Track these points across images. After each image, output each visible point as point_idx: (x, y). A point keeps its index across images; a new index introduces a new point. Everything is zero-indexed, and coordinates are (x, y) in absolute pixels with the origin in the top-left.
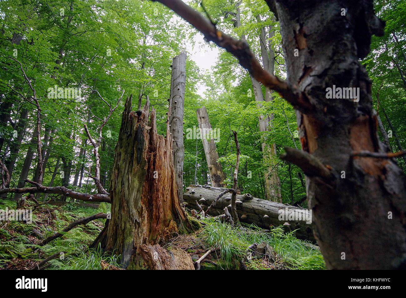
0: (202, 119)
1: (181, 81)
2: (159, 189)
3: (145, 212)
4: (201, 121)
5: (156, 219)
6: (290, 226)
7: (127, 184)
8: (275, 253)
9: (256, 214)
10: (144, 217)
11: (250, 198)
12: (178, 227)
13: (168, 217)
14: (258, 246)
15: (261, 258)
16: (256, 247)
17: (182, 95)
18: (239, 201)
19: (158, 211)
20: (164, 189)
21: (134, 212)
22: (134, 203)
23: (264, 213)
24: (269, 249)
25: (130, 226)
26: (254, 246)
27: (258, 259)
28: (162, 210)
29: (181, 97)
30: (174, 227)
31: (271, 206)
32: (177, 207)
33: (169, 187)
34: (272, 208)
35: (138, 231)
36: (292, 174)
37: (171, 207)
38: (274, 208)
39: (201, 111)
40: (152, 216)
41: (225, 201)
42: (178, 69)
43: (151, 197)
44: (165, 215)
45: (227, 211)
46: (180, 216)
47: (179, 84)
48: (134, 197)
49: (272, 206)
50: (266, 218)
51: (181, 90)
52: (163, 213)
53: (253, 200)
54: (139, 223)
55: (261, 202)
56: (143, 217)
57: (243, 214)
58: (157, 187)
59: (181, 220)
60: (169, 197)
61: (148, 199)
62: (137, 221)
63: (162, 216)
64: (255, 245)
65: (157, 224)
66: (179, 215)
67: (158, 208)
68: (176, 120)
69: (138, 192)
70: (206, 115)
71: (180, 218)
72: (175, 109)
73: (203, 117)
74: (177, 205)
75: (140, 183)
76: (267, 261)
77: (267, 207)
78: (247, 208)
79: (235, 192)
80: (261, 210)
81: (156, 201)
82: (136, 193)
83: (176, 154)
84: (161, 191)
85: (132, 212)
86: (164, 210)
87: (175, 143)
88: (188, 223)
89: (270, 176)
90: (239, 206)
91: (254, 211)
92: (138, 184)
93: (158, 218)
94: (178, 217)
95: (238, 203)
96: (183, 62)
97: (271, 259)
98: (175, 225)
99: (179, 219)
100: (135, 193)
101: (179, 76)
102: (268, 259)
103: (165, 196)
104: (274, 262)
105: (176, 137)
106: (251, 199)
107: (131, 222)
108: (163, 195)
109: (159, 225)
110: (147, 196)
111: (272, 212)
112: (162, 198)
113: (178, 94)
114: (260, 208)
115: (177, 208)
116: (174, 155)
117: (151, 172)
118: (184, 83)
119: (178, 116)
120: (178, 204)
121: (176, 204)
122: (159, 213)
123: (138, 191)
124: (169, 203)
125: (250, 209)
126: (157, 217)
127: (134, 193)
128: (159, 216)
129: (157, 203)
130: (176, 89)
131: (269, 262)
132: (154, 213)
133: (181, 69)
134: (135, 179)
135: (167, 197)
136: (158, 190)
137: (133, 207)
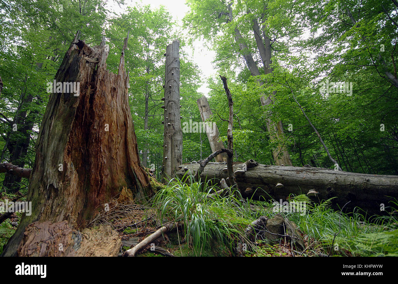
0: (203, 108)
1: (175, 66)
2: (102, 139)
3: (71, 172)
4: (202, 110)
5: (97, 186)
6: (318, 195)
7: (48, 133)
8: (302, 235)
9: (265, 184)
10: (69, 180)
11: (254, 164)
12: (134, 197)
13: (118, 183)
14: (268, 221)
15: (278, 242)
16: (266, 224)
17: (176, 80)
18: (240, 170)
19: (100, 173)
20: (110, 140)
21: (50, 172)
22: (53, 158)
23: (276, 180)
24: (289, 227)
25: (39, 194)
26: (261, 222)
27: (272, 244)
28: (107, 172)
29: (175, 81)
30: (128, 198)
31: (284, 170)
32: (135, 168)
33: (120, 138)
34: (287, 172)
35: (53, 202)
36: (305, 162)
37: (125, 169)
38: (289, 172)
39: (201, 101)
40: (90, 180)
41: (223, 174)
42: (171, 56)
43: (88, 151)
44: (113, 179)
45: (225, 183)
46: (139, 180)
47: (172, 69)
48: (54, 148)
49: (286, 170)
50: (280, 188)
51: (175, 74)
52: (109, 177)
53: (258, 167)
54: (56, 190)
55: (269, 168)
56: (67, 181)
57: (247, 187)
58: (96, 136)
59: (140, 187)
60: (121, 153)
61: (82, 154)
62: (54, 187)
63: (107, 180)
64: (264, 220)
65: (98, 194)
66: (137, 180)
67: (100, 169)
68: (172, 104)
69: (59, 141)
70: (206, 104)
71: (139, 184)
72: (170, 93)
73: (204, 106)
74: (134, 165)
75: (65, 127)
76: (289, 247)
77: (278, 172)
78: (252, 178)
79: (230, 153)
80: (271, 178)
81: (96, 156)
82: (57, 143)
83: (173, 138)
84: (105, 142)
85: (47, 173)
86: (111, 171)
87: (172, 126)
88: (152, 191)
89: (281, 154)
90: (241, 177)
91: (261, 180)
92: (61, 129)
93: (100, 184)
94: (136, 183)
95: (238, 172)
96: (176, 49)
97: (297, 244)
98: (130, 195)
99: (136, 185)
100: (55, 143)
101: (173, 62)
102: (290, 244)
103: (114, 151)
104: (302, 249)
105: (173, 121)
106: (256, 165)
107: (42, 189)
108: (110, 150)
109: (102, 196)
110: (80, 150)
111: (287, 177)
112: (107, 153)
113: (172, 79)
114: (269, 175)
115: (134, 170)
116: (172, 139)
117: (86, 113)
118: (178, 68)
119: (173, 99)
120: (137, 164)
121: (133, 163)
122: (101, 177)
123: (61, 139)
124: (120, 161)
125: (255, 178)
126: (98, 182)
127: (53, 142)
128: (102, 181)
129: (98, 160)
130: (170, 75)
131: (294, 249)
132: (93, 176)
133: (174, 55)
134: (58, 122)
135: (117, 153)
136: (98, 141)
137: (50, 164)
